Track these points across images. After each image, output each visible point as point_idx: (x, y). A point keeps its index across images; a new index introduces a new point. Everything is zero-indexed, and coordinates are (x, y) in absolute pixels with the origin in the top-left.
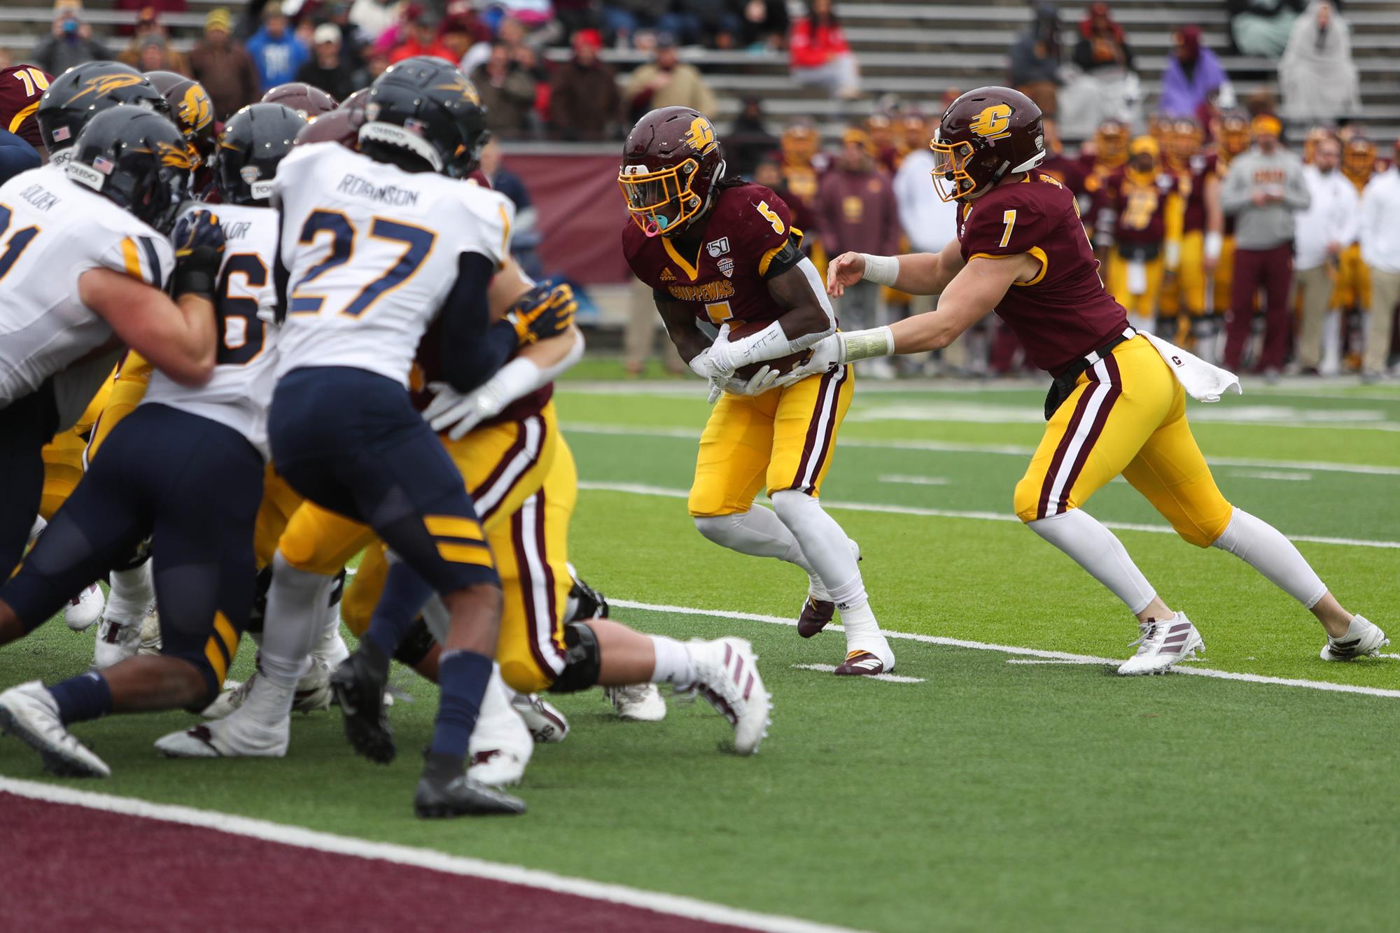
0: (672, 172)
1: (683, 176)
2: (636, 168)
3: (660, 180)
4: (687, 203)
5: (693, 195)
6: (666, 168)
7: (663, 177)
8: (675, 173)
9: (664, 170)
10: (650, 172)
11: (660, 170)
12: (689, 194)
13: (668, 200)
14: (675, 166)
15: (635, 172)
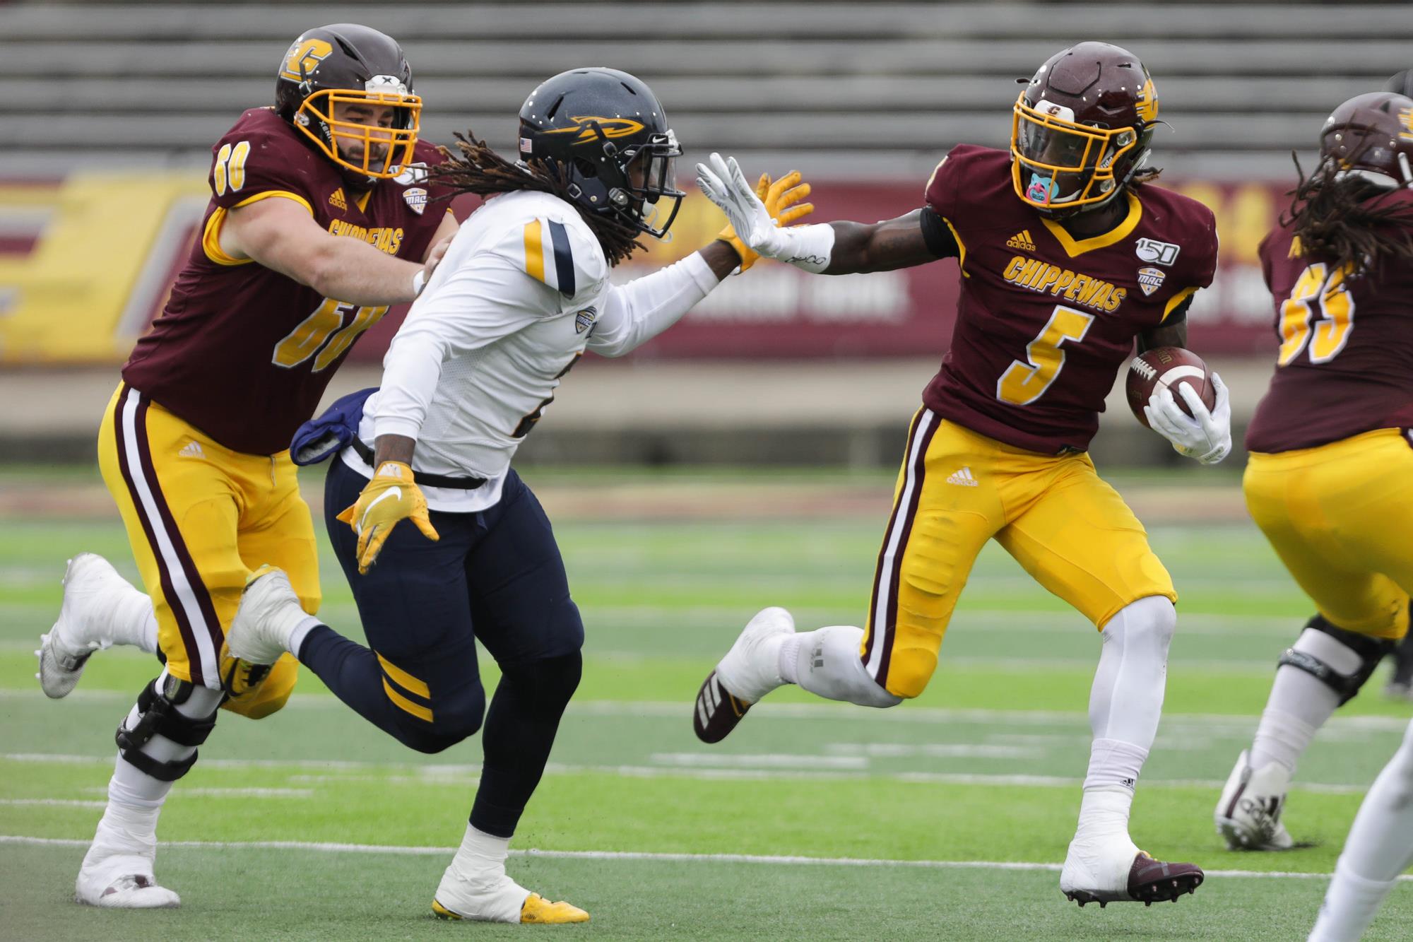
0: (1104, 135)
1: (1113, 143)
2: (1058, 109)
3: (1086, 139)
4: (1098, 183)
5: (1111, 176)
6: (1100, 127)
7: (1091, 136)
8: (1107, 138)
9: (1095, 128)
10: (1075, 122)
11: (1091, 125)
12: (1106, 174)
13: (1080, 169)
14: (1111, 129)
15: (1055, 113)
